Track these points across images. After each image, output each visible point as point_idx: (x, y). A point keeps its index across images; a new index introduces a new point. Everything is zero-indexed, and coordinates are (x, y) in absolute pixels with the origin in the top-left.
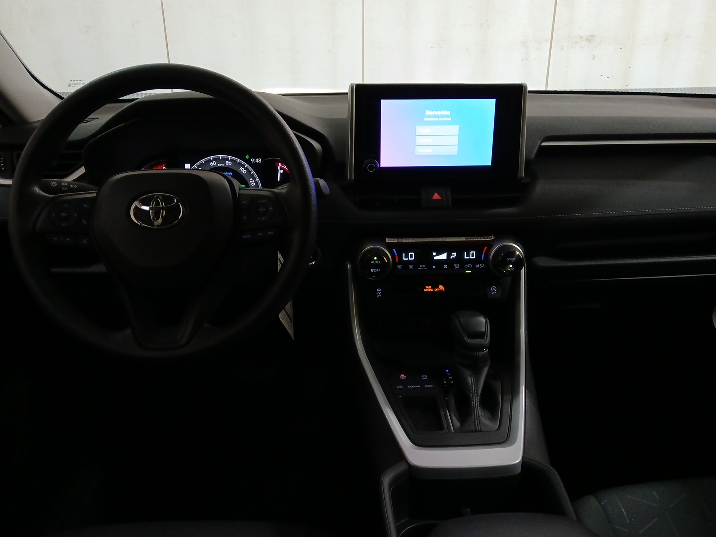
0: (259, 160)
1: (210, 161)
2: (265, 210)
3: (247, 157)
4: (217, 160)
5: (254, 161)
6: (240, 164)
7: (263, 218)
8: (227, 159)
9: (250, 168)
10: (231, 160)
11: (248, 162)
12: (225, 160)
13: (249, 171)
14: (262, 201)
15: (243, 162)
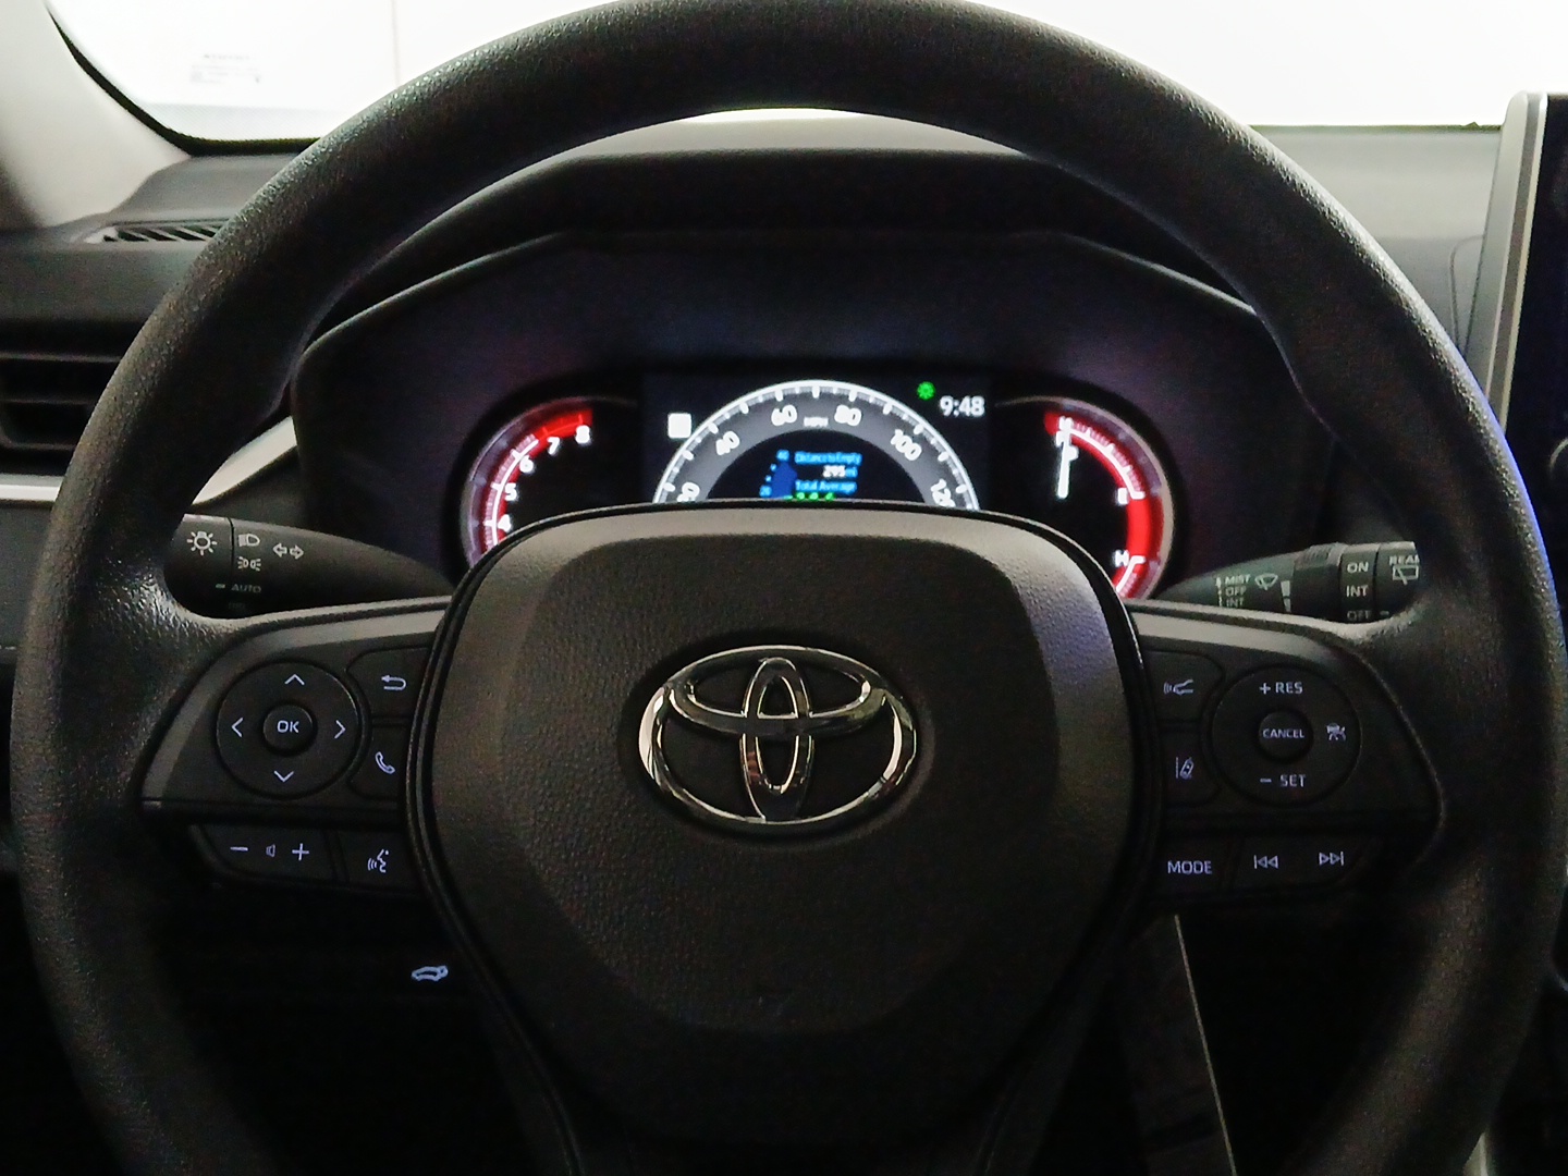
0: (974, 407)
1: (771, 404)
2: (1298, 734)
3: (926, 390)
4: (801, 401)
5: (955, 408)
6: (895, 421)
7: (1289, 781)
8: (842, 399)
9: (936, 439)
10: (861, 404)
11: (929, 411)
12: (831, 401)
13: (930, 452)
14: (1279, 687)
15: (907, 413)
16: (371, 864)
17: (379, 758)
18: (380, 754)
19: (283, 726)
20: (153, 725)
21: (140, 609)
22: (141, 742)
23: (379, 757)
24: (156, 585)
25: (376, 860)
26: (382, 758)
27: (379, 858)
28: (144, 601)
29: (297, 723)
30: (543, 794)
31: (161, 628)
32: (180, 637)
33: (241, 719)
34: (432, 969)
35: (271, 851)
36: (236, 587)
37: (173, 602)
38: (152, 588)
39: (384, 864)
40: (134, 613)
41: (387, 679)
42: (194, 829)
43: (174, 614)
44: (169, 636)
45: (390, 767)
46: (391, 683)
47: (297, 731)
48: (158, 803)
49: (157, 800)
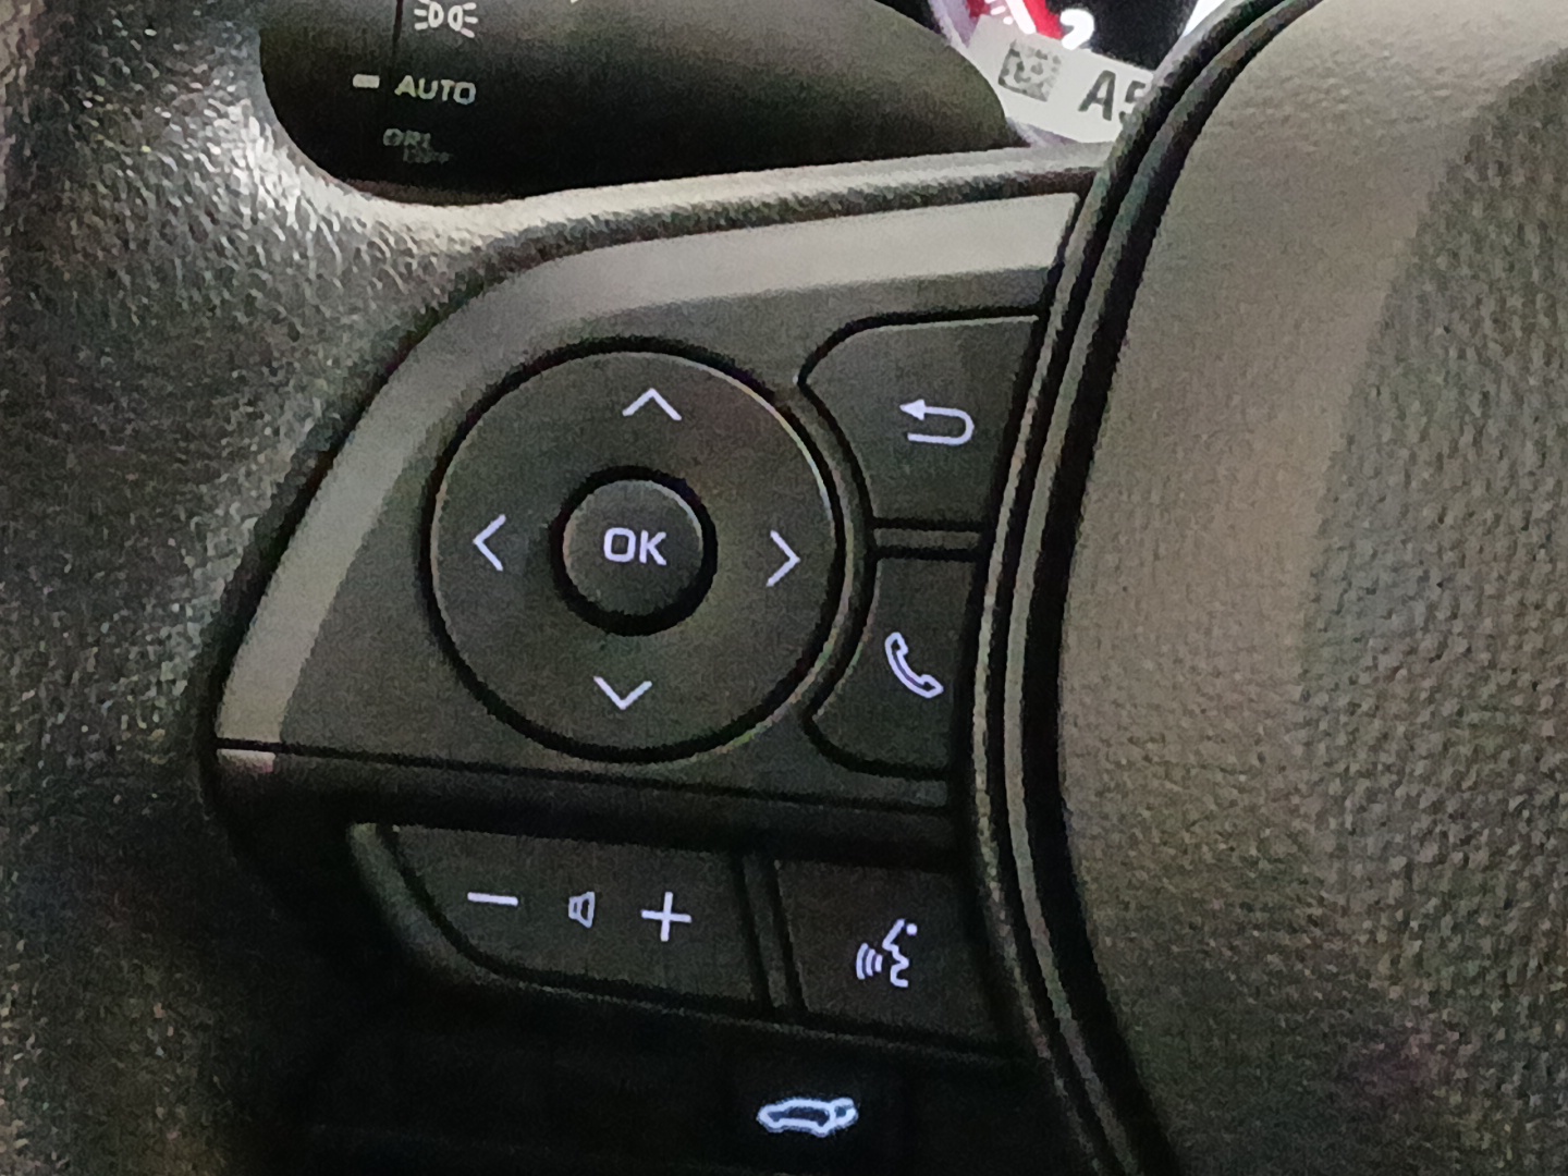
16: (866, 962)
17: (897, 653)
18: (897, 636)
19: (620, 545)
20: (250, 523)
21: (205, 176)
22: (218, 577)
23: (896, 646)
24: (246, 102)
25: (879, 950)
26: (904, 649)
27: (887, 944)
28: (215, 150)
29: (661, 536)
30: (1437, 807)
31: (268, 239)
32: (321, 263)
33: (502, 519)
34: (817, 1105)
35: (580, 908)
36: (406, 85)
37: (291, 156)
38: (235, 111)
39: (904, 963)
40: (188, 188)
41: (917, 409)
42: (362, 832)
43: (297, 192)
44: (289, 262)
45: (927, 678)
46: (929, 425)
47: (660, 560)
48: (268, 757)
49: (265, 747)
